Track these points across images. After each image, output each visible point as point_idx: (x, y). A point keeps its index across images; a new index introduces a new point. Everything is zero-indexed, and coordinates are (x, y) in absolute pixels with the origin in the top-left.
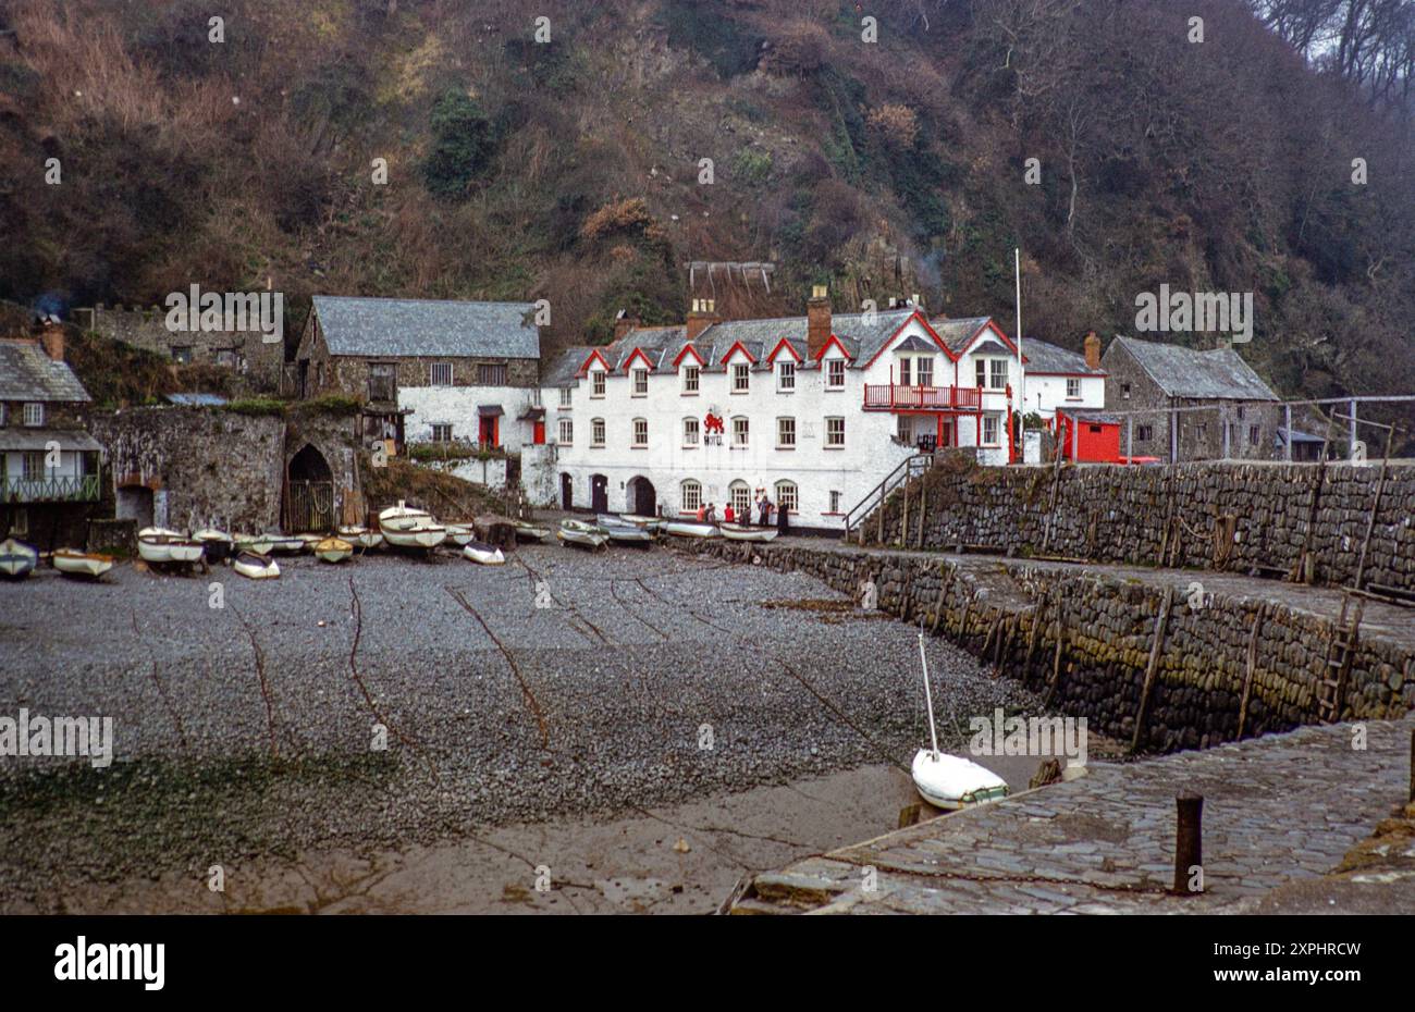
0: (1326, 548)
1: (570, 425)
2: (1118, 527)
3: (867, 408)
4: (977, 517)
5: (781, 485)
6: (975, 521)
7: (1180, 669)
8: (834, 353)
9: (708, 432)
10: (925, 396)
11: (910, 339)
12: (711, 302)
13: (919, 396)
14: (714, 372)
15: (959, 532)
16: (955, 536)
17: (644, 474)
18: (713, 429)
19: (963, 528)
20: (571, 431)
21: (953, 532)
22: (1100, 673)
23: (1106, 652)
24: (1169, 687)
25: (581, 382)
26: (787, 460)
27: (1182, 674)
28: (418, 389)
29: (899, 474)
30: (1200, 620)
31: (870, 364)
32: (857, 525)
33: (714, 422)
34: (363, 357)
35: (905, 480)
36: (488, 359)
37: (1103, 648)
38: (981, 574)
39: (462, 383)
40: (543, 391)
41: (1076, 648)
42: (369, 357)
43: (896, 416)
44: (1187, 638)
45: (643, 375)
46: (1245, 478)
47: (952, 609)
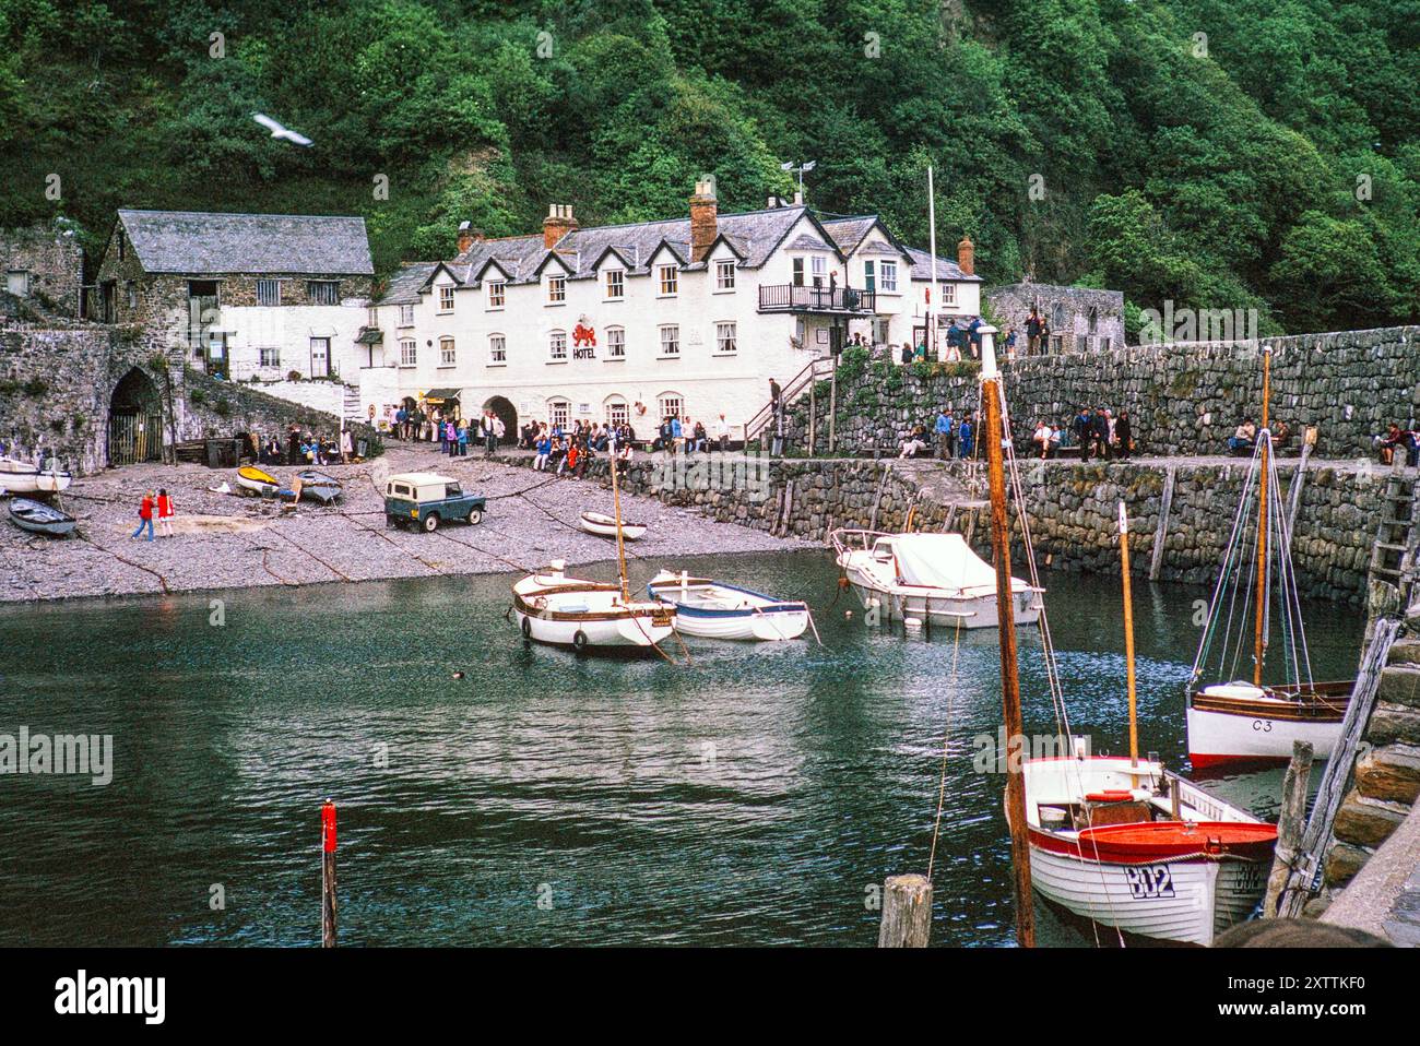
0: (1322, 420)
1: (413, 345)
2: (1064, 419)
3: (763, 311)
4: (895, 419)
5: (664, 398)
6: (893, 424)
7: (1194, 547)
8: (722, 252)
9: (577, 345)
10: (823, 297)
11: (801, 237)
12: (569, 207)
13: (816, 296)
14: (583, 279)
15: (875, 436)
16: (871, 440)
17: (504, 394)
18: (583, 342)
19: (880, 432)
20: (413, 352)
21: (869, 437)
22: (1088, 561)
23: (1096, 538)
24: (1179, 568)
25: (426, 298)
26: (669, 371)
27: (1197, 551)
28: (242, 308)
29: (803, 379)
30: (1215, 494)
31: (764, 263)
32: (757, 436)
33: (583, 333)
34: (181, 274)
35: (810, 385)
36: (319, 275)
37: (1092, 534)
38: (920, 473)
39: (289, 301)
40: (380, 309)
41: (1056, 538)
42: (188, 274)
43: (795, 318)
44: (1198, 515)
45: (498, 288)
46: (1212, 357)
47: (889, 512)
